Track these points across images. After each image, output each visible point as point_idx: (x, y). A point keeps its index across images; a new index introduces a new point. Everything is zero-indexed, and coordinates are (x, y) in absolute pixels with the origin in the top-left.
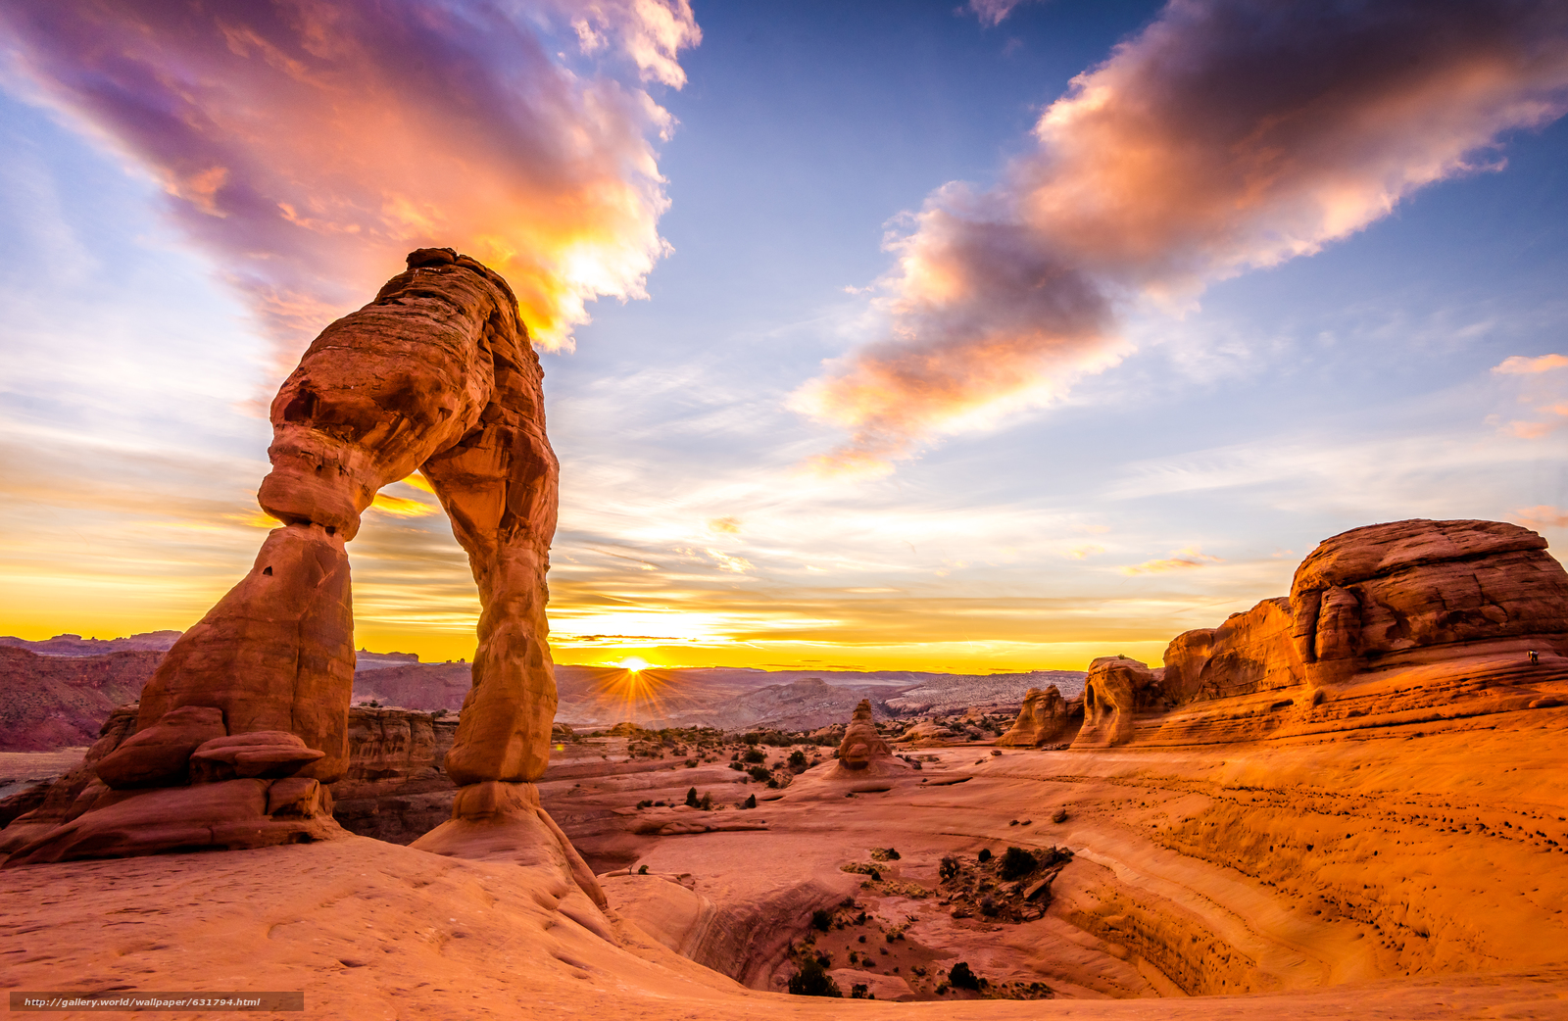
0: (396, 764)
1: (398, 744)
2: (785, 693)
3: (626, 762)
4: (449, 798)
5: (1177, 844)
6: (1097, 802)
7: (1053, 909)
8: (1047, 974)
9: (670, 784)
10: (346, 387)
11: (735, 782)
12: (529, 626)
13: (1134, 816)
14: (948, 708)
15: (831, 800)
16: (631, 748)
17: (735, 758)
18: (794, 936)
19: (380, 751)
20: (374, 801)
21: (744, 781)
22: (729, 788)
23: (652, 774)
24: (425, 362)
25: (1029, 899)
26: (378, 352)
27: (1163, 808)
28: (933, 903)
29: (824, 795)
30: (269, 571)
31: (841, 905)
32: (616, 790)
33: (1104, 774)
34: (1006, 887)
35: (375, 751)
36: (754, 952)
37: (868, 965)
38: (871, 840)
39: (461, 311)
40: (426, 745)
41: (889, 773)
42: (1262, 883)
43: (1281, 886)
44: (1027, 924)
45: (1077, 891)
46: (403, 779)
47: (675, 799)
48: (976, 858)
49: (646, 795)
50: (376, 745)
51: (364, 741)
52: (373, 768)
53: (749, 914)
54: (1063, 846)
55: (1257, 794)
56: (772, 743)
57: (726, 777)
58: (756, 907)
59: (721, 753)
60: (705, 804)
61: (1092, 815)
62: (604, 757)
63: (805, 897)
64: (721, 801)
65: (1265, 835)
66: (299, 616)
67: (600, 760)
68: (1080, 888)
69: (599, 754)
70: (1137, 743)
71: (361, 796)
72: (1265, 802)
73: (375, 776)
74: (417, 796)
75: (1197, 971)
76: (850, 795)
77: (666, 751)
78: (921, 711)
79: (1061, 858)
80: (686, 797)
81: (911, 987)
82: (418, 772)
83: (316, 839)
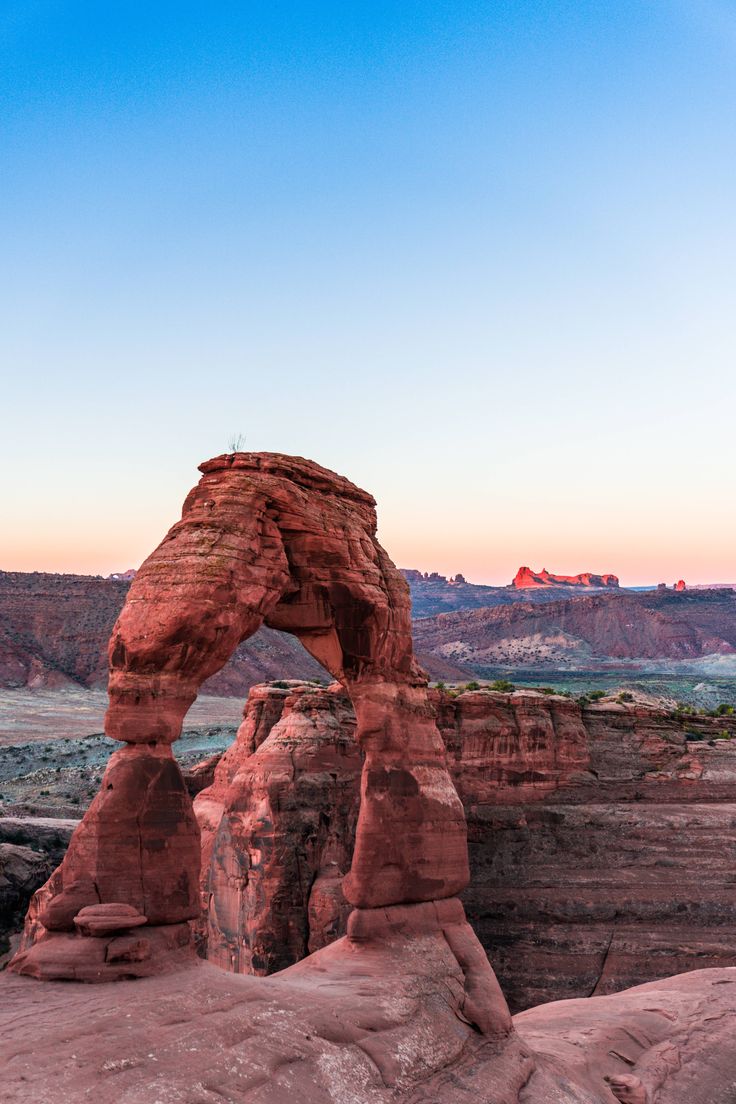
0: (540, 765)
1: (539, 740)
4: (613, 814)
10: (142, 638)
19: (517, 747)
20: (520, 810)
26: (161, 600)
30: (111, 787)
35: (512, 746)
40: (575, 742)
46: (552, 784)
50: (511, 740)
51: (497, 734)
52: (512, 768)
66: (136, 814)
71: (502, 803)
73: (516, 779)
74: (572, 807)
82: (569, 777)
83: (141, 977)
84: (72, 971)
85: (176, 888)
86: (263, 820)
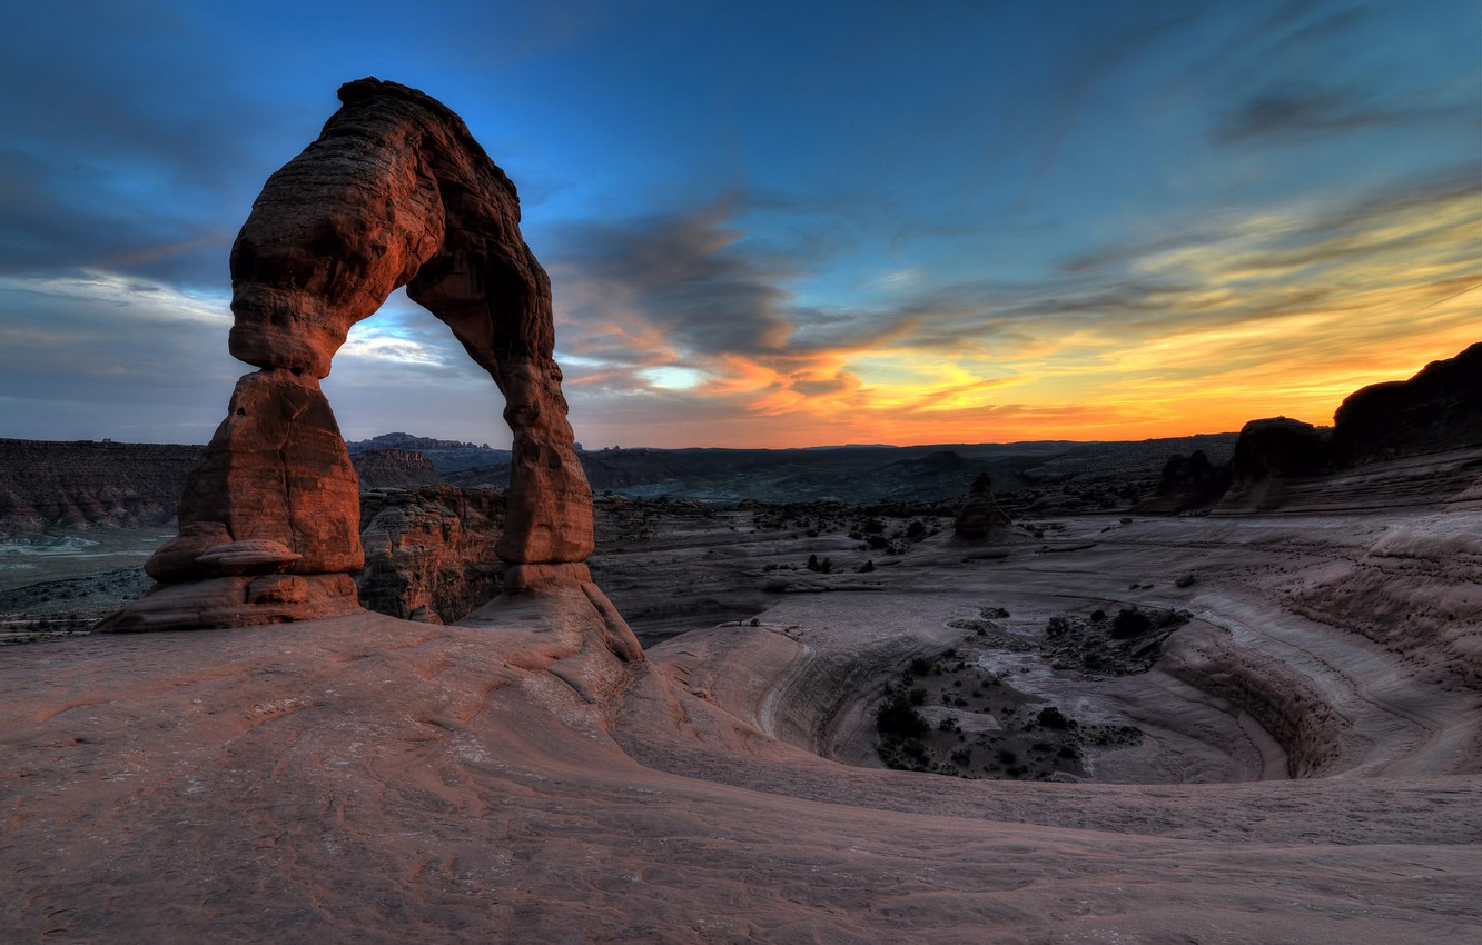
2: (916, 467)
3: (752, 532)
5: (1306, 609)
6: (1231, 567)
7: (1159, 664)
8: (1142, 720)
9: (794, 551)
10: (276, 241)
11: (854, 549)
12: (542, 432)
13: (1268, 581)
14: (1094, 475)
15: (947, 566)
16: (756, 521)
17: (854, 528)
18: (892, 678)
21: (863, 548)
22: (849, 555)
23: (777, 542)
24: (343, 204)
25: (1136, 656)
26: (299, 201)
27: (1301, 573)
28: (1035, 656)
29: (941, 561)
30: (242, 412)
31: (942, 654)
32: (744, 555)
33: (1243, 540)
34: (1112, 644)
36: (851, 690)
37: (961, 704)
38: (983, 600)
39: (380, 143)
41: (1007, 541)
42: (1389, 650)
43: (1408, 654)
44: (1130, 677)
45: (1191, 650)
47: (797, 564)
48: (1088, 617)
49: (773, 560)
53: (849, 660)
54: (1183, 608)
55: (1407, 562)
56: (892, 514)
57: (845, 545)
58: (856, 655)
59: (842, 525)
60: (826, 567)
61: (1222, 579)
62: (732, 528)
63: (904, 647)
64: (840, 566)
65: (1405, 604)
66: (280, 447)
67: (727, 530)
68: (1193, 647)
69: (727, 526)
70: (1288, 509)
72: (1415, 570)
75: (1295, 727)
76: (965, 561)
77: (789, 523)
78: (1063, 479)
79: (1175, 620)
80: (807, 562)
81: (1000, 724)
83: (299, 620)
84: (196, 616)
85: (334, 533)
86: (369, 580)
